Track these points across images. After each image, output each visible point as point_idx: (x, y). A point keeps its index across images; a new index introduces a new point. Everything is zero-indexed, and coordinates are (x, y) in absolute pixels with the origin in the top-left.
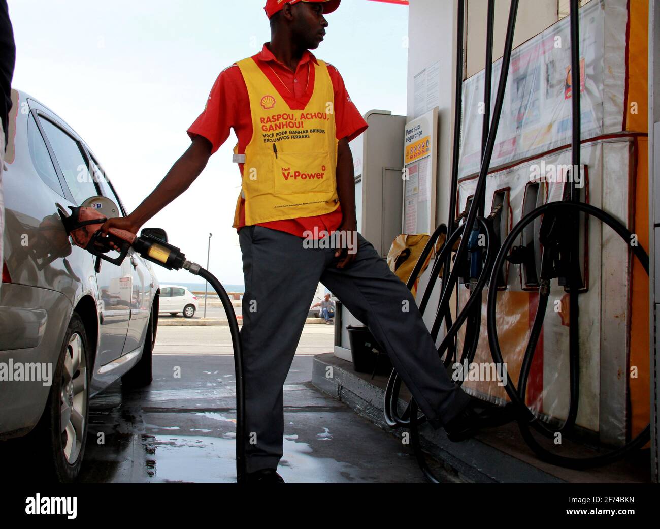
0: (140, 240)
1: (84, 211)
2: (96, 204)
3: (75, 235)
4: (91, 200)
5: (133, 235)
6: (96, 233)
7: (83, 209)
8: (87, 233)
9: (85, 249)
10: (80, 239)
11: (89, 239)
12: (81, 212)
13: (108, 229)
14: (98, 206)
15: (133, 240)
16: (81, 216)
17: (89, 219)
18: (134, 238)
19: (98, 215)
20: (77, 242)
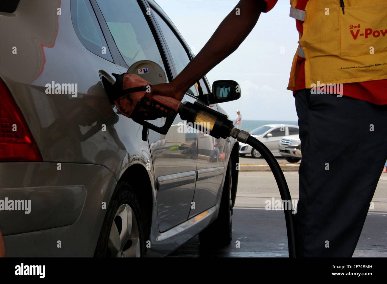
0: (185, 107)
1: (127, 78)
2: (143, 69)
3: (119, 104)
4: (137, 65)
5: (178, 101)
6: (140, 100)
7: (127, 77)
8: (132, 101)
9: (130, 118)
10: (124, 107)
11: (133, 108)
12: (124, 80)
13: (152, 96)
14: (144, 71)
15: (178, 108)
16: (125, 83)
17: (133, 86)
18: (179, 105)
19: (142, 82)
20: (122, 111)
